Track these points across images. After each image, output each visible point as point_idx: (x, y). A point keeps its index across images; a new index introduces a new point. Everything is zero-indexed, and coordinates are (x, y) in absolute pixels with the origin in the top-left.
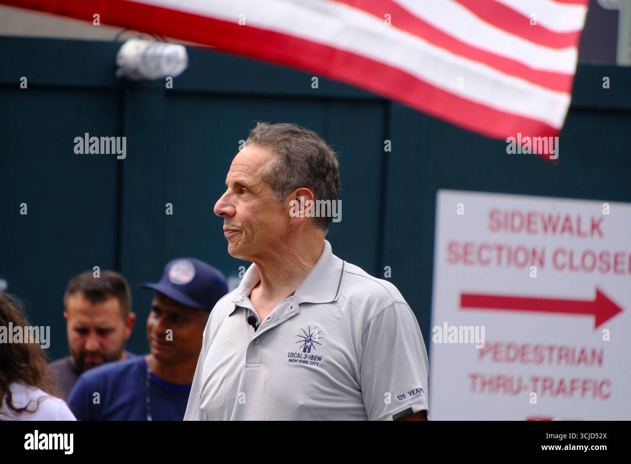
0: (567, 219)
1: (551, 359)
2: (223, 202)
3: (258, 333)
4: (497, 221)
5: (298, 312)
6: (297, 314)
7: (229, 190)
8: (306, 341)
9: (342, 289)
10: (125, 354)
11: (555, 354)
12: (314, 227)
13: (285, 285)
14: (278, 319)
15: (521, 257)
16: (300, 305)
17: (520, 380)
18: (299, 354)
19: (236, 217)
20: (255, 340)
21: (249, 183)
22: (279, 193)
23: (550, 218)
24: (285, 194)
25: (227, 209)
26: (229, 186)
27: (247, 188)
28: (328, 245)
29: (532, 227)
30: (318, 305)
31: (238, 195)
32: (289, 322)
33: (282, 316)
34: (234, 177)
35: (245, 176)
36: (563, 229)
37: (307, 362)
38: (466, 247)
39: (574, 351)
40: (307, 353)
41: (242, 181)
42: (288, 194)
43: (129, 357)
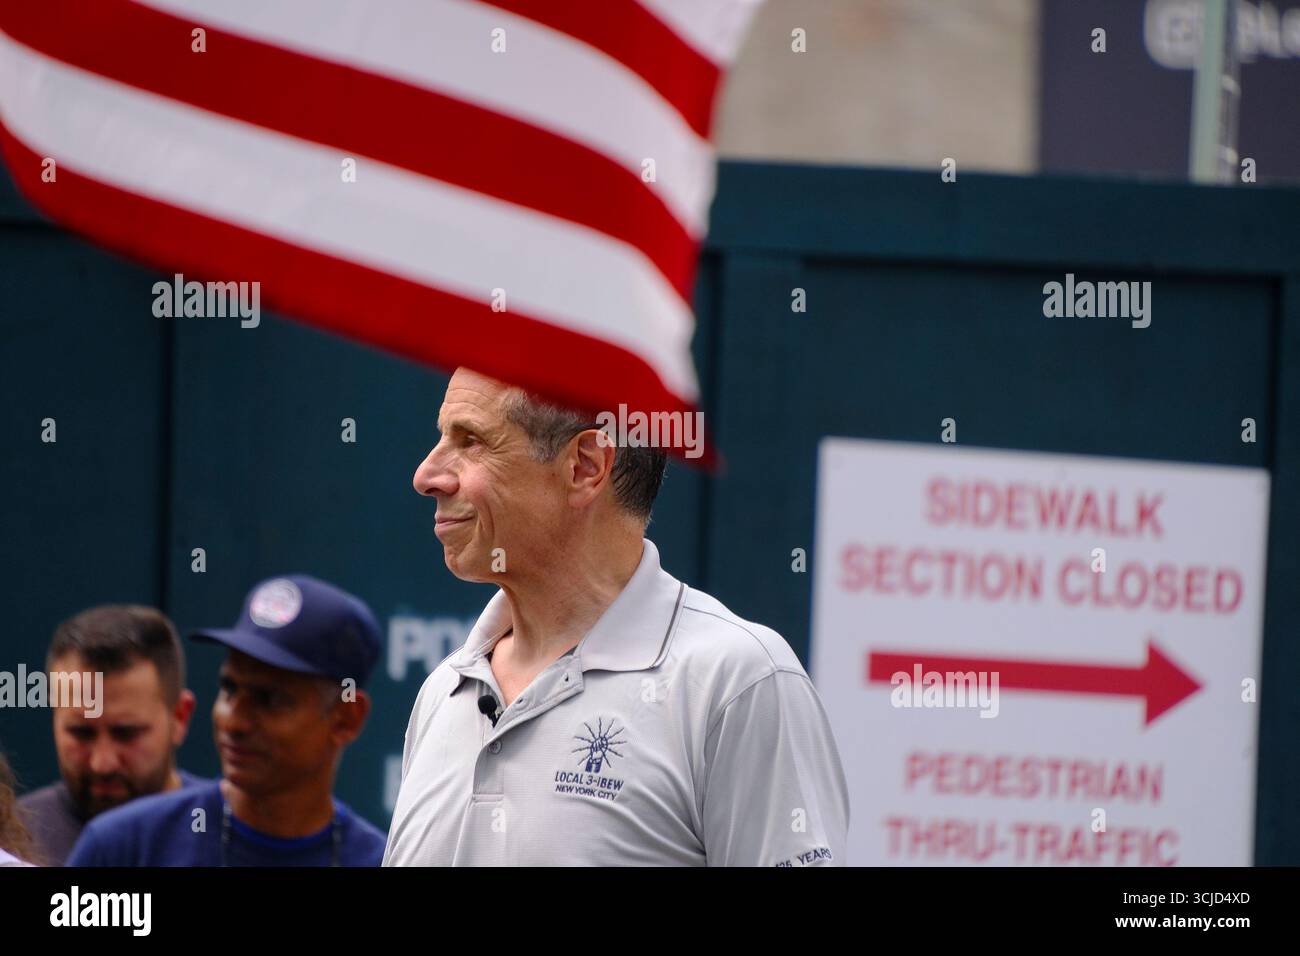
0: (1089, 499)
1: (1054, 788)
2: (432, 466)
3: (498, 731)
4: (944, 503)
5: (581, 688)
6: (578, 694)
7: (444, 441)
8: (593, 749)
9: (674, 643)
10: (176, 777)
11: (1064, 777)
12: (621, 511)
13: (559, 632)
14: (538, 703)
15: (993, 577)
16: (584, 673)
17: (991, 831)
18: (577, 776)
19: (461, 495)
20: (493, 745)
21: (482, 424)
22: (541, 444)
23: (1053, 498)
24: (555, 443)
25: (441, 480)
26: (444, 431)
27: (476, 435)
28: (652, 550)
29: (1017, 515)
30: (621, 676)
31: (462, 450)
32: (561, 709)
33: (548, 697)
34: (452, 413)
35: (473, 410)
36: (1080, 521)
37: (592, 792)
38: (881, 555)
39: (1102, 770)
40: (593, 773)
41: (468, 422)
42: (562, 444)
43: (185, 784)
